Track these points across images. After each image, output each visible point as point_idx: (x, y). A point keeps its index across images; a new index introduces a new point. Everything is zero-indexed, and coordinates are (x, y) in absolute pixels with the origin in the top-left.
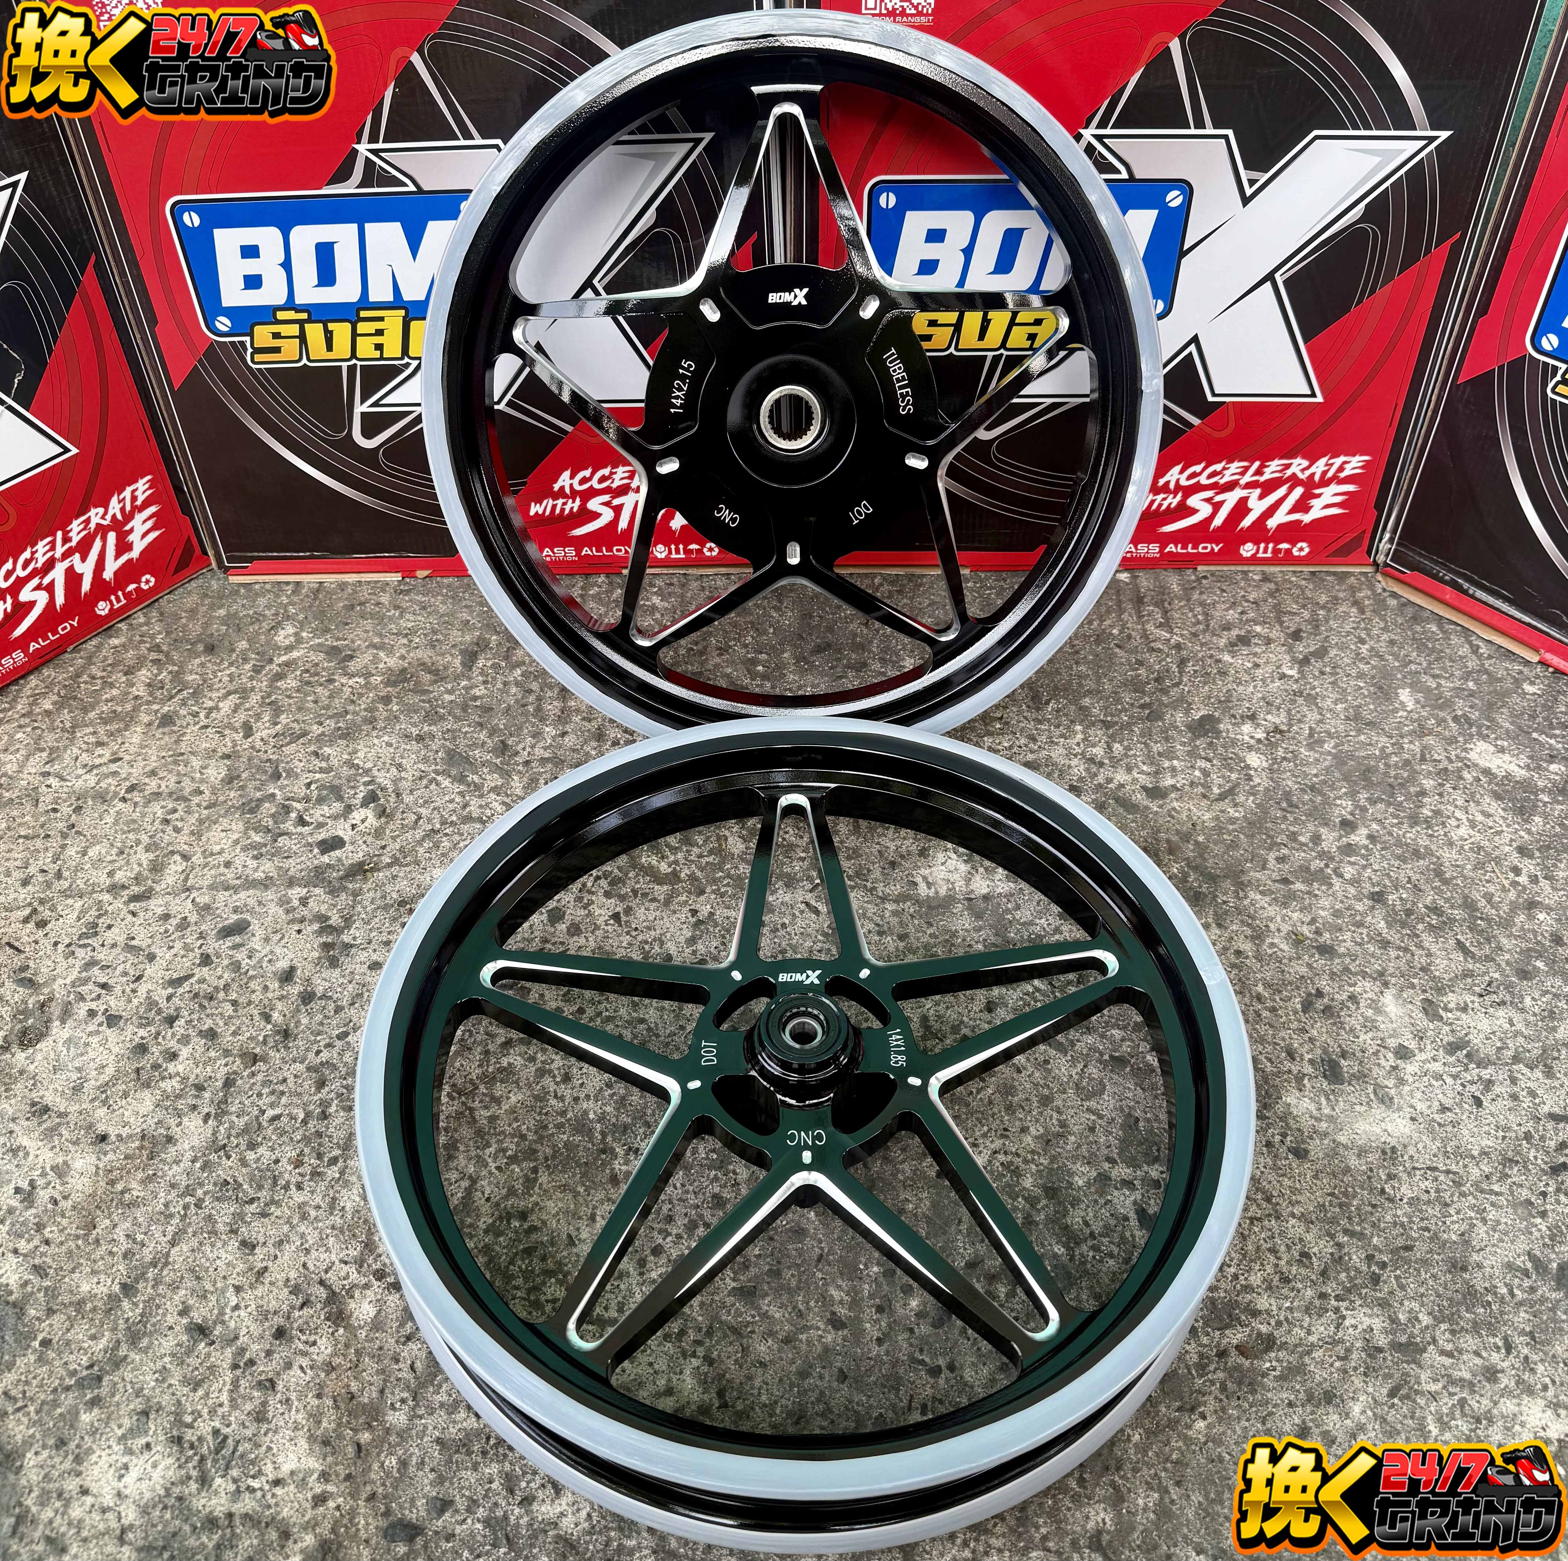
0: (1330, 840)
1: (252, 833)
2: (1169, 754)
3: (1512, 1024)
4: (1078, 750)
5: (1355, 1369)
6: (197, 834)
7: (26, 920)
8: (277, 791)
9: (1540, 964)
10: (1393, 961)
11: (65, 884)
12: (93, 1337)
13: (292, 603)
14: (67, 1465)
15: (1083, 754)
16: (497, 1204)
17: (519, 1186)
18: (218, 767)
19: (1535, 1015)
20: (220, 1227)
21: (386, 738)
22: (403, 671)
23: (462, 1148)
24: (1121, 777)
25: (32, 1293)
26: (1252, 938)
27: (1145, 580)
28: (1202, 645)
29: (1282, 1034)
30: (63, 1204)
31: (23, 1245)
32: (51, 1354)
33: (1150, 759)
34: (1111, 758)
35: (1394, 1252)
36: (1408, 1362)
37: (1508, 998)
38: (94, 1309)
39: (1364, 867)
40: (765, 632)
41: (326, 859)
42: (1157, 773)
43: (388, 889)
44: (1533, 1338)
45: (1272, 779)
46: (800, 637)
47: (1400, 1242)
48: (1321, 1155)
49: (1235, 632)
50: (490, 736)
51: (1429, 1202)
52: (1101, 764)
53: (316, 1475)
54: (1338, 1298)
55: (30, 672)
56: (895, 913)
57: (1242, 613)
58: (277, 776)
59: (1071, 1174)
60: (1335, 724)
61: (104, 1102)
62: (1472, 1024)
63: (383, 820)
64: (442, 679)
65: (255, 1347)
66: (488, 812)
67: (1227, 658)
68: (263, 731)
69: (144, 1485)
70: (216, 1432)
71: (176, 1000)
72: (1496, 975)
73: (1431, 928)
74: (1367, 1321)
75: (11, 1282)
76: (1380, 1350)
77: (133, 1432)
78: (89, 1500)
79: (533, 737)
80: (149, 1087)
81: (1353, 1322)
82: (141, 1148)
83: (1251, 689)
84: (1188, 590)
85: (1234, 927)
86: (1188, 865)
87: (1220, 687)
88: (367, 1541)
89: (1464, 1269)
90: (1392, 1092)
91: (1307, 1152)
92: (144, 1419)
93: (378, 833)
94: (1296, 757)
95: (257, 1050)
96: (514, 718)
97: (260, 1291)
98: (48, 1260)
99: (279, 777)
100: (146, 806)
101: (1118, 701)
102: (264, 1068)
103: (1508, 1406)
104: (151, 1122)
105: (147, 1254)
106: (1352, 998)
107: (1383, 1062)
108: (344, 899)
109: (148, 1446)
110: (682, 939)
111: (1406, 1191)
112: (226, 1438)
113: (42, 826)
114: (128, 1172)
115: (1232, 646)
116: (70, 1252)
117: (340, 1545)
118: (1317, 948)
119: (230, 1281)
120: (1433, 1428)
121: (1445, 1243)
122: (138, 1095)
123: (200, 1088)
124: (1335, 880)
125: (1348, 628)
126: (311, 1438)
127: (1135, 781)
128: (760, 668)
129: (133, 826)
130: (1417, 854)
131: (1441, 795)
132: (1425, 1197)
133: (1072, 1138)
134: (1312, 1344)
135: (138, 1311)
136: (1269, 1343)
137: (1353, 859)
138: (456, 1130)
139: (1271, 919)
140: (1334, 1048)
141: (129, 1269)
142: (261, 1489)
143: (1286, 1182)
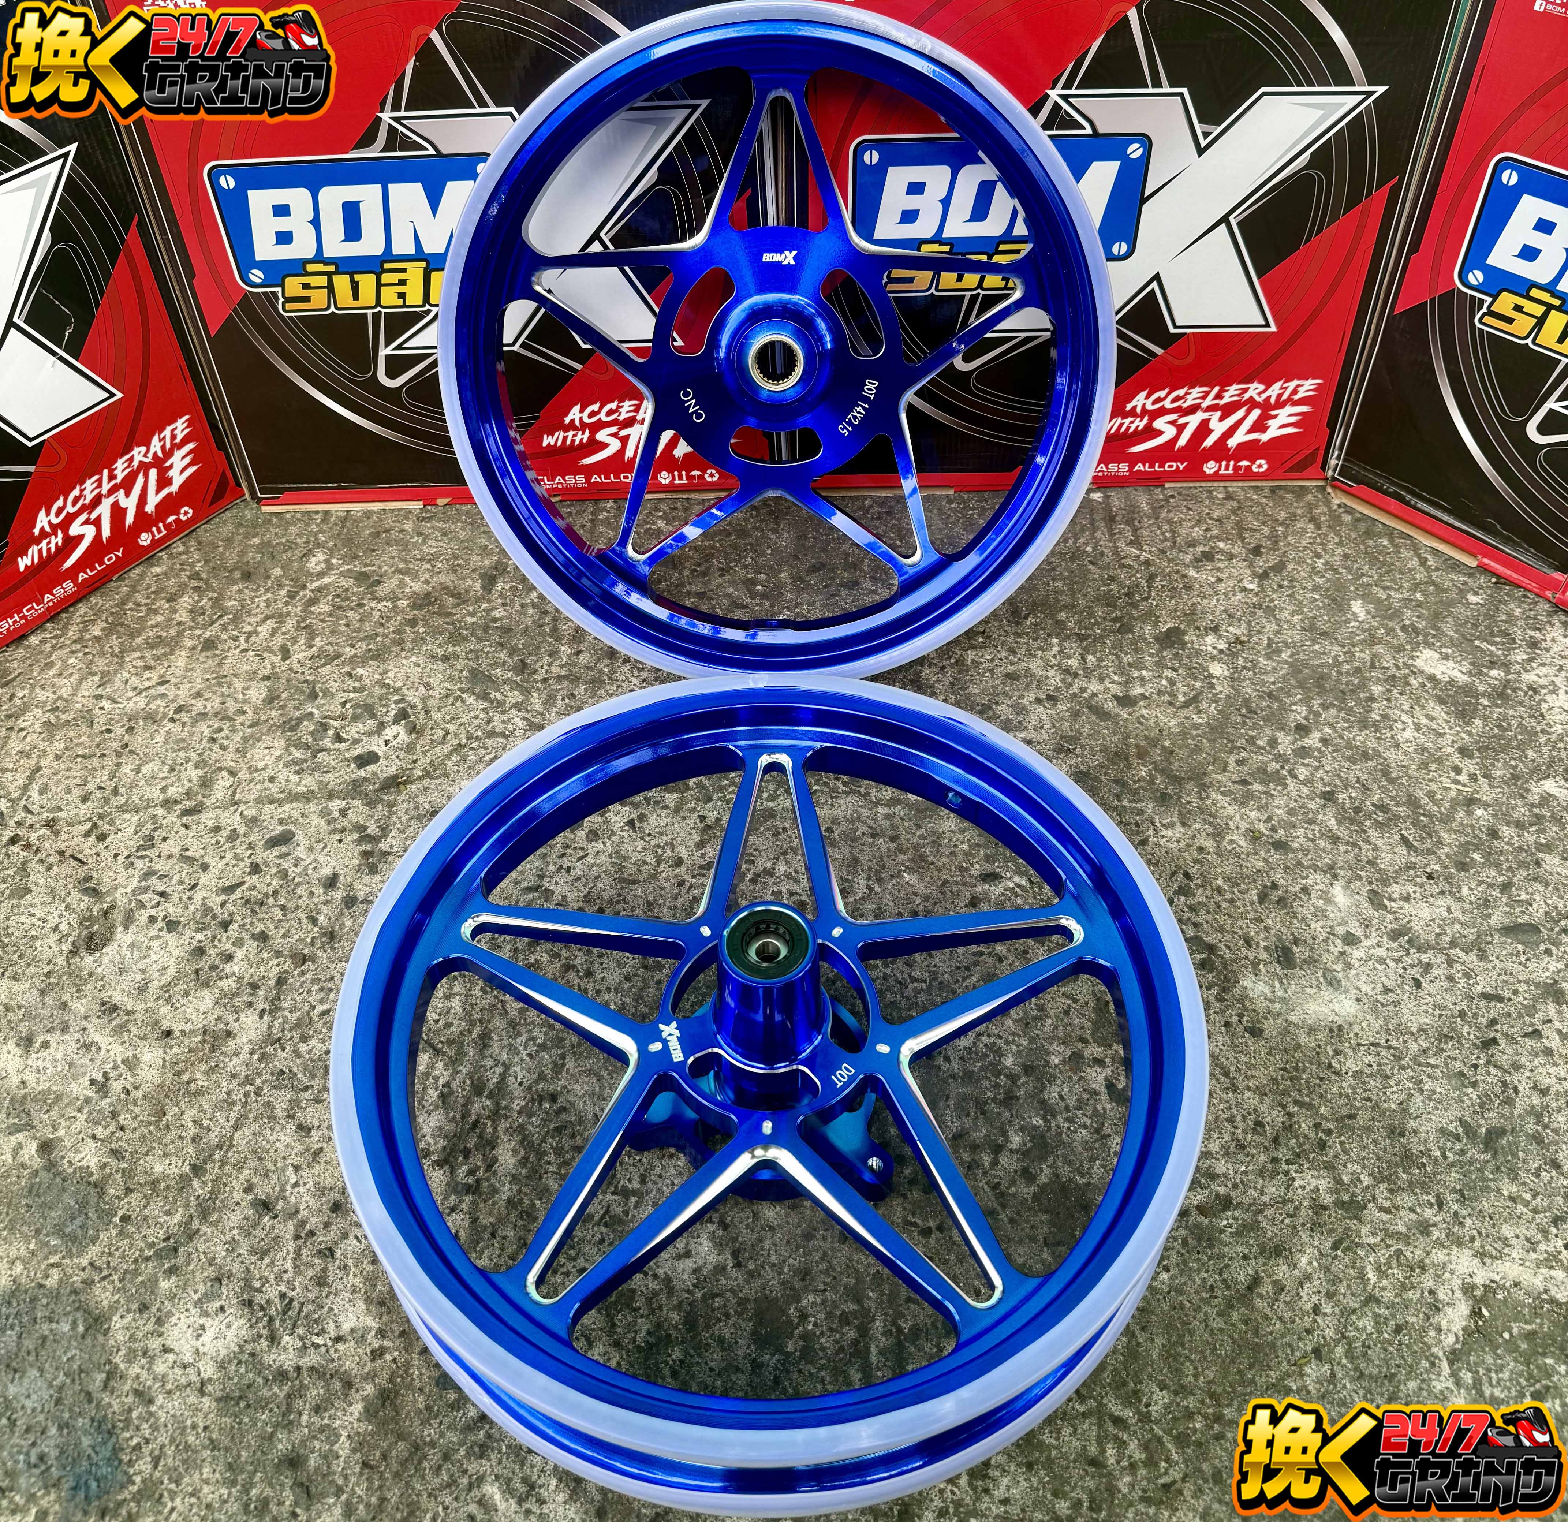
0: (1286, 743)
1: (293, 749)
2: (1138, 665)
3: (1449, 911)
4: (1054, 662)
5: (1303, 1225)
6: (242, 751)
7: (87, 834)
8: (315, 711)
9: (1476, 856)
10: (1343, 855)
11: (123, 800)
12: (168, 1213)
13: (321, 531)
14: (150, 1327)
15: (1059, 665)
16: (529, 1088)
17: (548, 1071)
18: (259, 689)
19: (1471, 903)
20: (279, 1112)
21: (414, 659)
22: (428, 594)
23: (495, 1037)
24: (1094, 686)
25: (111, 1175)
26: (1214, 836)
27: (1117, 499)
28: (1169, 560)
29: (1240, 923)
30: (134, 1093)
31: (100, 1131)
32: (131, 1229)
33: (1121, 670)
34: (1085, 669)
35: (1339, 1120)
36: (1350, 1219)
37: (1447, 888)
38: (168, 1187)
39: (1317, 769)
40: (764, 554)
41: (362, 773)
42: (1127, 682)
43: (421, 799)
44: (1463, 1196)
45: (1233, 687)
46: (796, 557)
47: (1345, 1111)
48: (1274, 1033)
49: (1200, 549)
50: (510, 655)
51: (1372, 1074)
52: (1076, 675)
53: (373, 1333)
54: (1288, 1162)
55: (79, 600)
56: (887, 817)
57: (1207, 530)
58: (314, 696)
59: (1048, 1053)
60: (1292, 635)
61: (168, 1001)
62: (1414, 912)
63: (414, 736)
64: (464, 602)
65: (314, 1220)
66: (511, 727)
67: (1192, 573)
68: (299, 653)
69: (220, 1343)
70: (283, 1296)
71: (229, 907)
72: (1437, 867)
73: (1378, 824)
74: (1314, 1183)
75: (92, 1164)
76: (1325, 1208)
77: (207, 1297)
78: (171, 1357)
79: (550, 655)
80: (208, 986)
81: (1302, 1183)
82: (204, 1041)
83: (1214, 602)
84: (1156, 509)
85: (1197, 826)
86: (1155, 769)
87: (1186, 600)
88: (421, 1389)
89: (1402, 1134)
90: (1340, 975)
91: (1261, 1031)
92: (217, 1285)
93: (410, 748)
94: (1255, 666)
95: (306, 951)
96: (532, 638)
97: (317, 1169)
98: (124, 1145)
99: (316, 697)
100: (193, 725)
101: (1092, 615)
102: (312, 967)
103: (1439, 1256)
104: (212, 1018)
105: (213, 1138)
106: (1305, 890)
107: (1332, 948)
108: (380, 810)
109: (222, 1308)
110: (691, 844)
111: (1351, 1065)
112: (292, 1300)
113: (98, 746)
114: (193, 1064)
115: (1197, 562)
116: (143, 1138)
117: (397, 1393)
118: (1273, 844)
119: (289, 1161)
120: (1371, 1276)
121: (1387, 1110)
122: (198, 994)
123: (255, 986)
124: (1289, 780)
125: (1304, 543)
126: (368, 1300)
127: (1107, 689)
128: (759, 588)
129: (182, 745)
130: (1366, 756)
131: (1388, 700)
132: (1367, 1070)
133: (1049, 1021)
134: (1265, 1204)
135: (209, 1189)
136: (1226, 1203)
137: (1306, 761)
138: (489, 1021)
139: (1231, 818)
140: (1287, 936)
141: (198, 1152)
142: (325, 1345)
143: (1243, 1058)
